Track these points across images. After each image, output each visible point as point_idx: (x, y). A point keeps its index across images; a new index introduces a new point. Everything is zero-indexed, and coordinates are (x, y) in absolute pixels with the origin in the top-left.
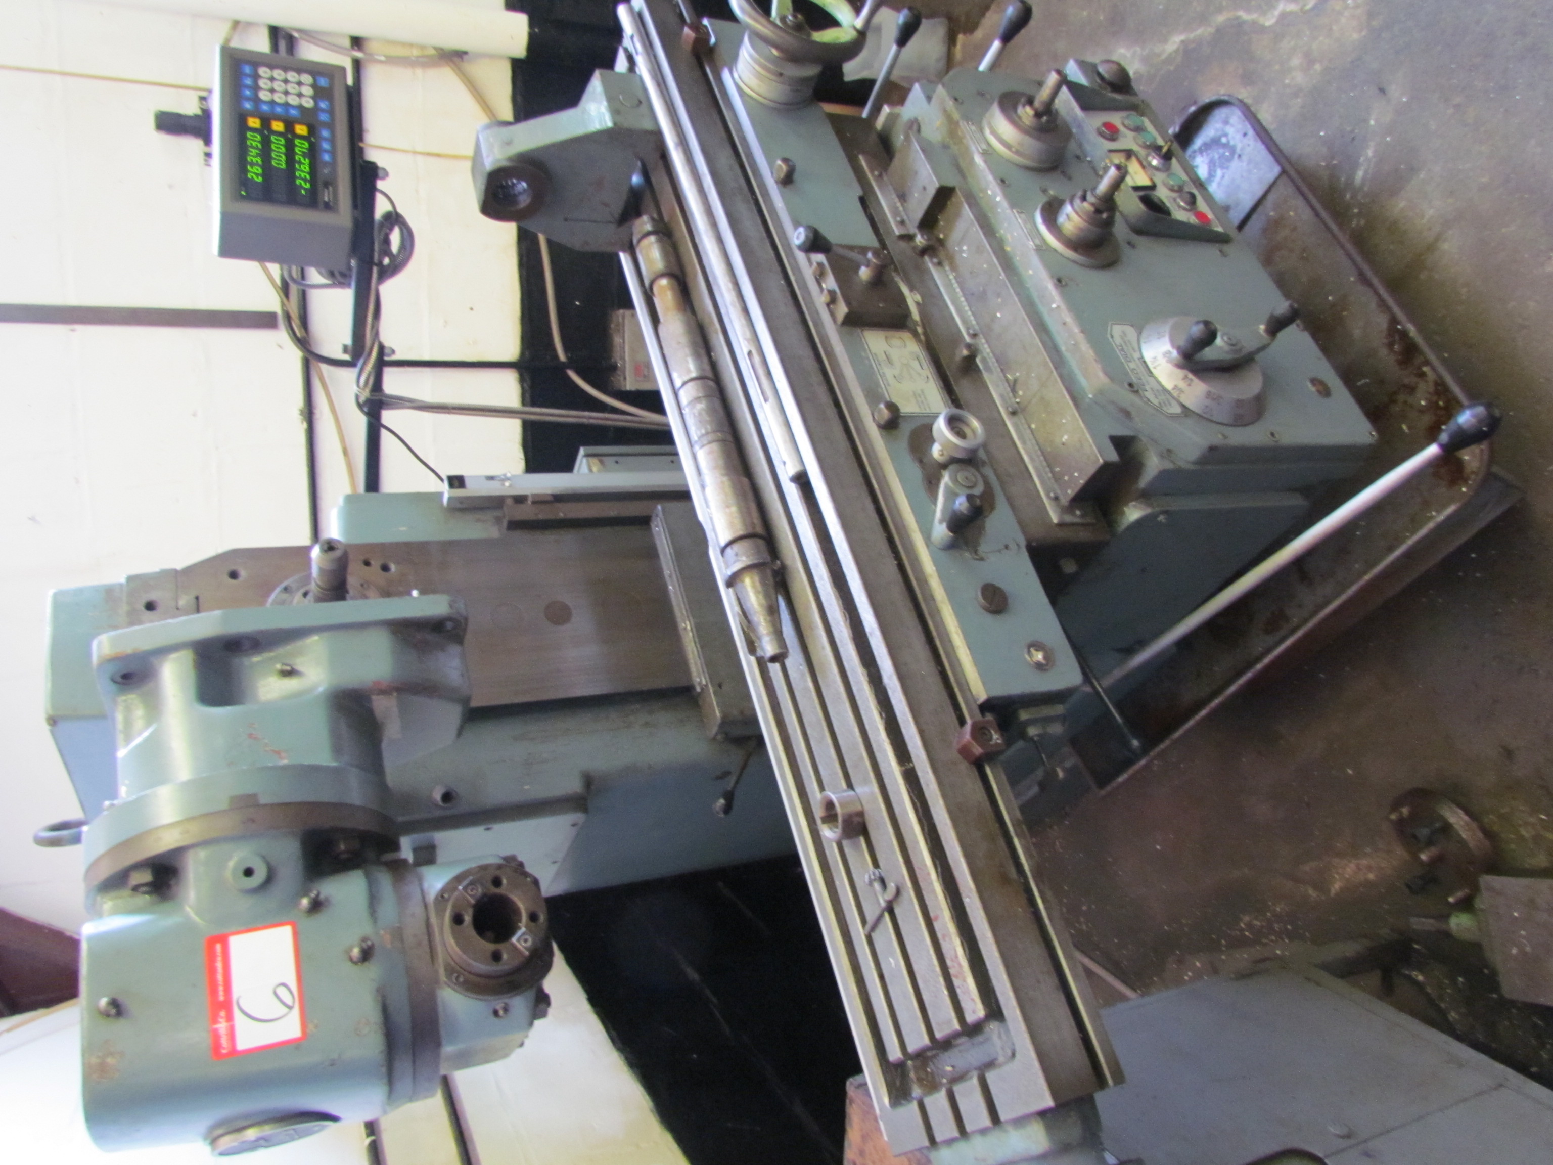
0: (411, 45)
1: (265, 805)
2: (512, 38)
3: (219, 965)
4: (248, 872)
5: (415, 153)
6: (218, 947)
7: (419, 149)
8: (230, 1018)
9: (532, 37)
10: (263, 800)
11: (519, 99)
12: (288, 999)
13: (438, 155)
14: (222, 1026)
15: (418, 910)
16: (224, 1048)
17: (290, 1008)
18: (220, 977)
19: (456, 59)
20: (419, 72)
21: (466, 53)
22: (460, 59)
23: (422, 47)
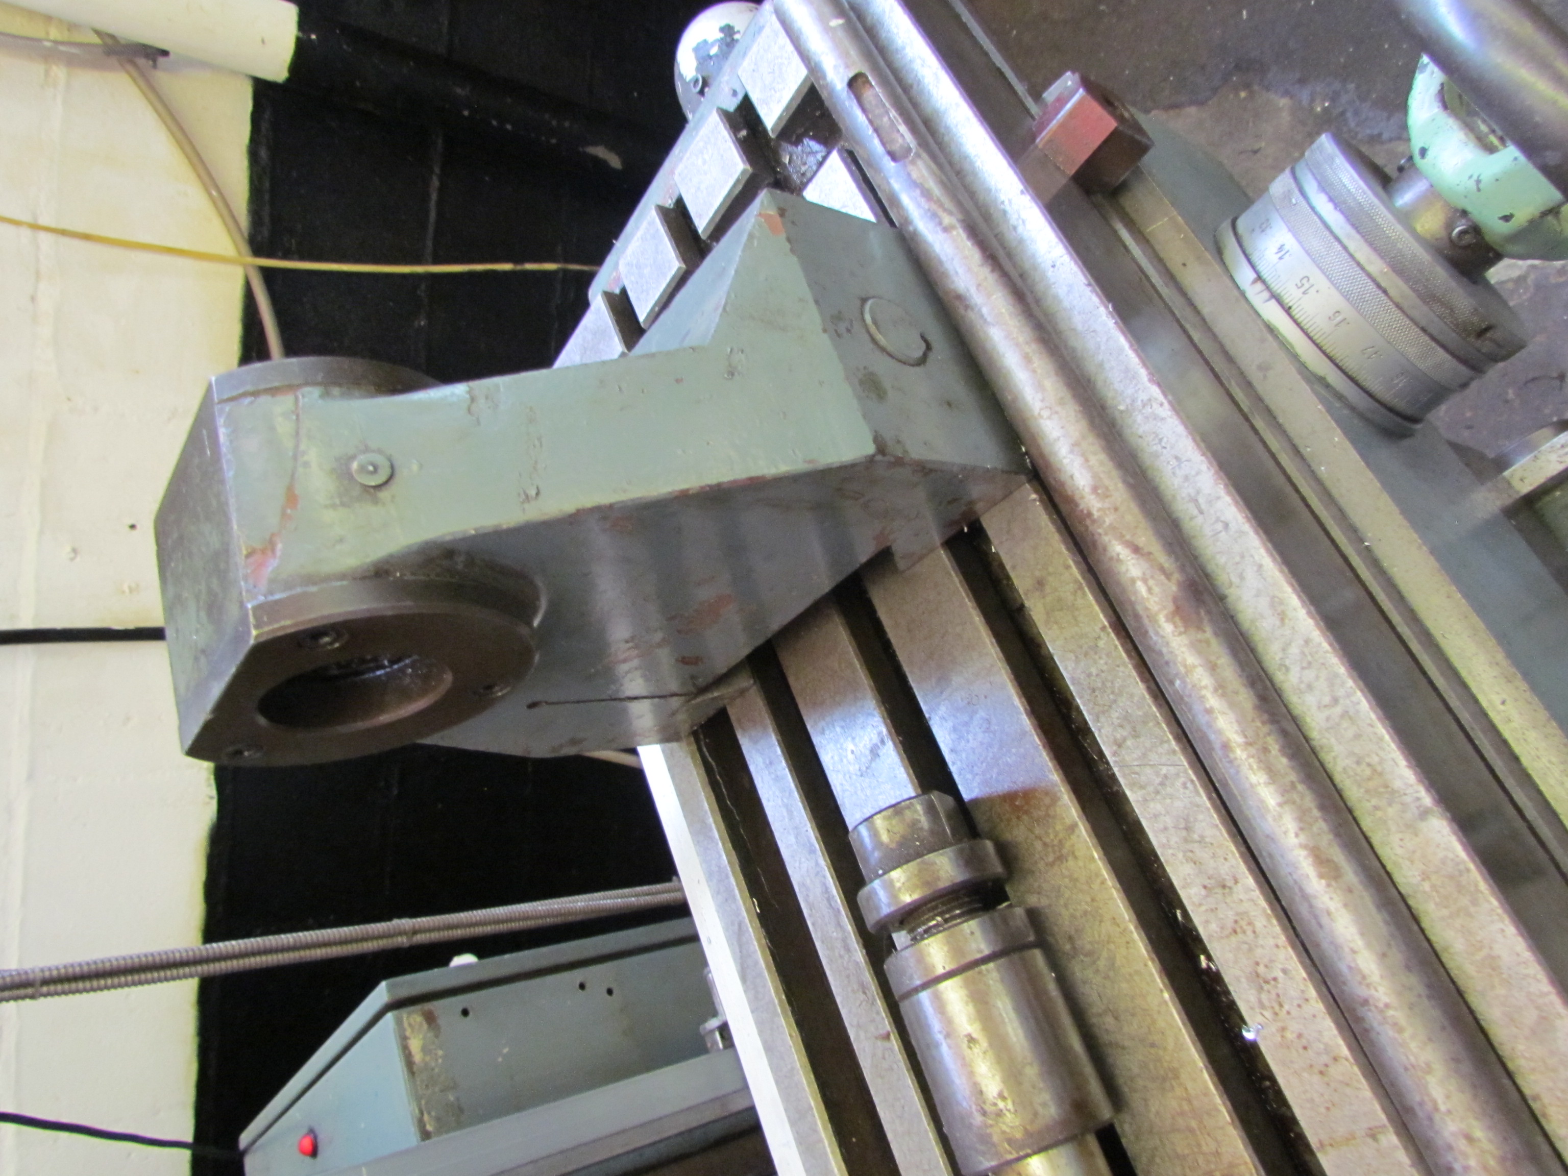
0: (48, 19)
2: (263, 42)
5: (35, 227)
7: (43, 221)
9: (301, 46)
11: (263, 153)
13: (86, 237)
19: (142, 62)
20: (59, 72)
21: (165, 53)
22: (151, 63)
23: (72, 26)
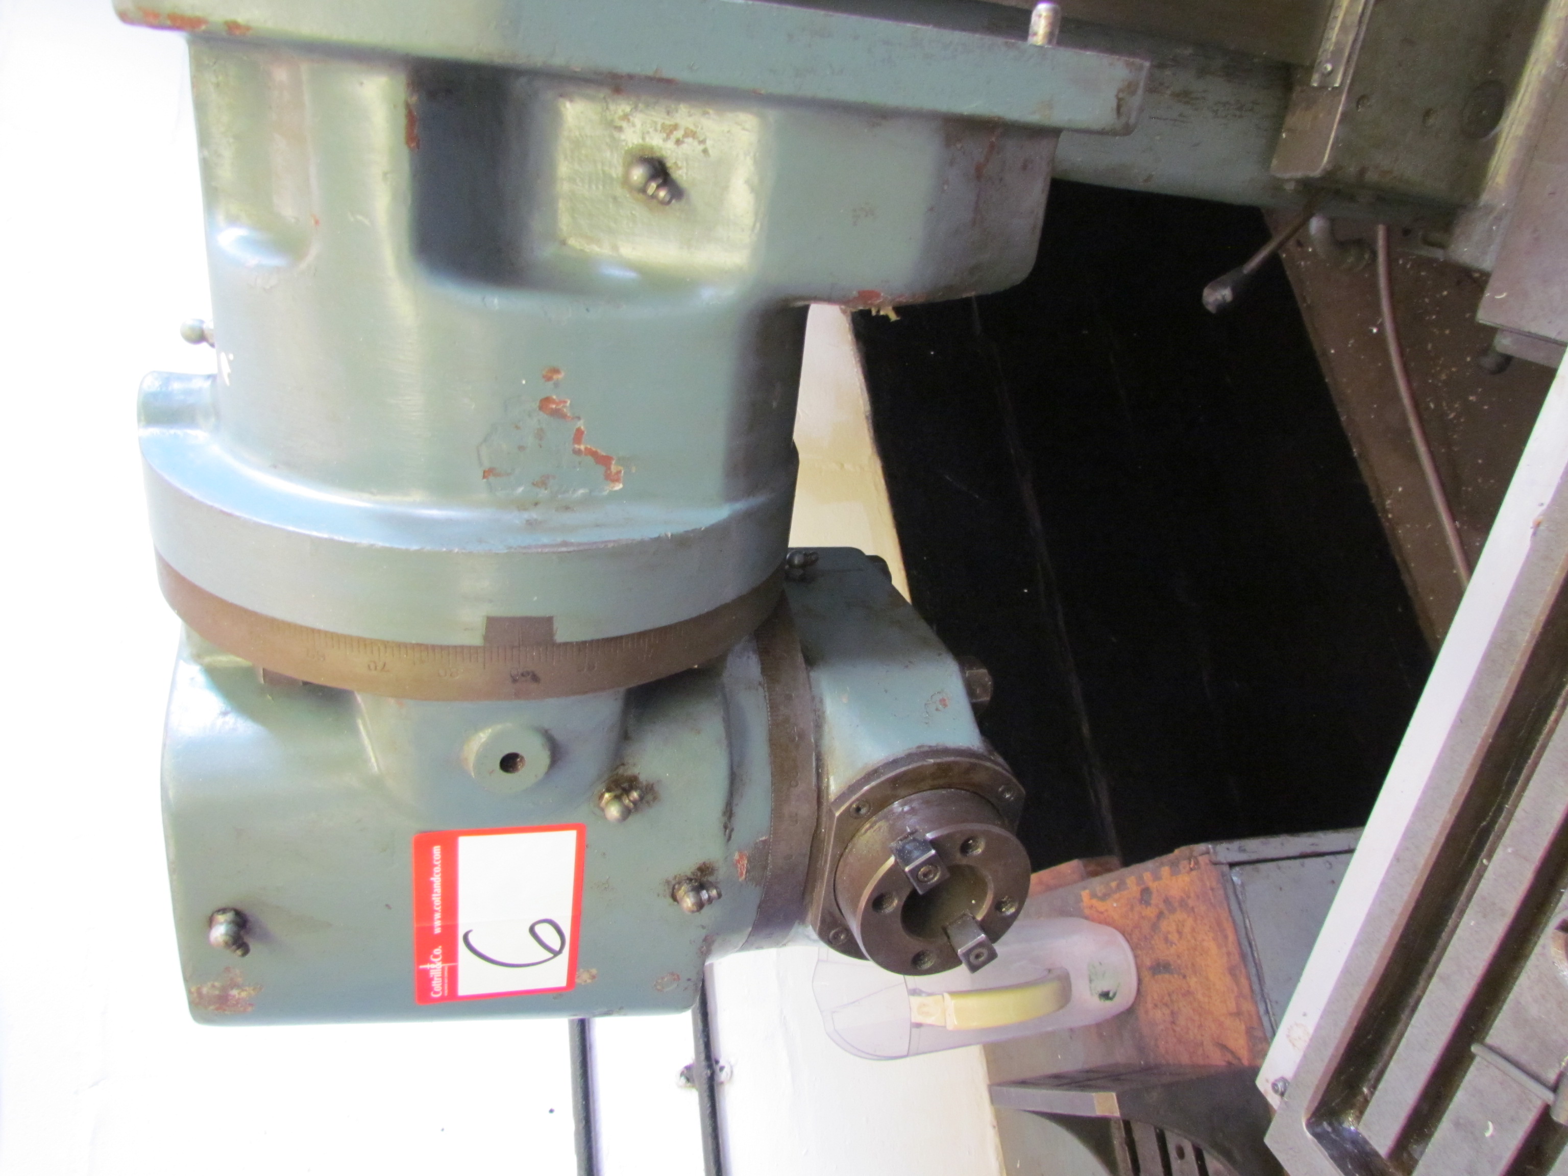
1: (566, 644)
3: (437, 880)
4: (509, 763)
6: (437, 851)
8: (451, 956)
10: (562, 635)
12: (555, 944)
14: (436, 968)
15: (805, 810)
16: (436, 993)
17: (556, 953)
18: (437, 899)
